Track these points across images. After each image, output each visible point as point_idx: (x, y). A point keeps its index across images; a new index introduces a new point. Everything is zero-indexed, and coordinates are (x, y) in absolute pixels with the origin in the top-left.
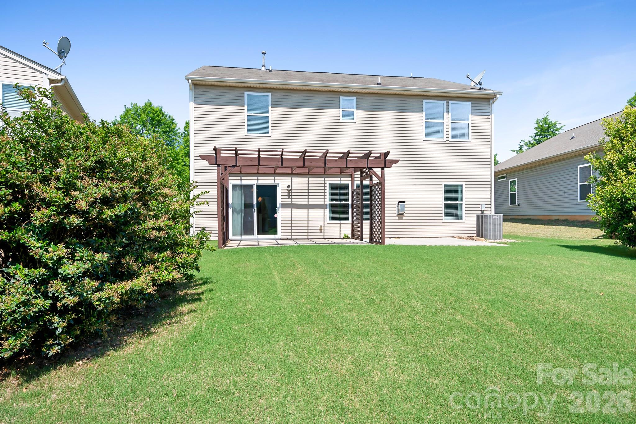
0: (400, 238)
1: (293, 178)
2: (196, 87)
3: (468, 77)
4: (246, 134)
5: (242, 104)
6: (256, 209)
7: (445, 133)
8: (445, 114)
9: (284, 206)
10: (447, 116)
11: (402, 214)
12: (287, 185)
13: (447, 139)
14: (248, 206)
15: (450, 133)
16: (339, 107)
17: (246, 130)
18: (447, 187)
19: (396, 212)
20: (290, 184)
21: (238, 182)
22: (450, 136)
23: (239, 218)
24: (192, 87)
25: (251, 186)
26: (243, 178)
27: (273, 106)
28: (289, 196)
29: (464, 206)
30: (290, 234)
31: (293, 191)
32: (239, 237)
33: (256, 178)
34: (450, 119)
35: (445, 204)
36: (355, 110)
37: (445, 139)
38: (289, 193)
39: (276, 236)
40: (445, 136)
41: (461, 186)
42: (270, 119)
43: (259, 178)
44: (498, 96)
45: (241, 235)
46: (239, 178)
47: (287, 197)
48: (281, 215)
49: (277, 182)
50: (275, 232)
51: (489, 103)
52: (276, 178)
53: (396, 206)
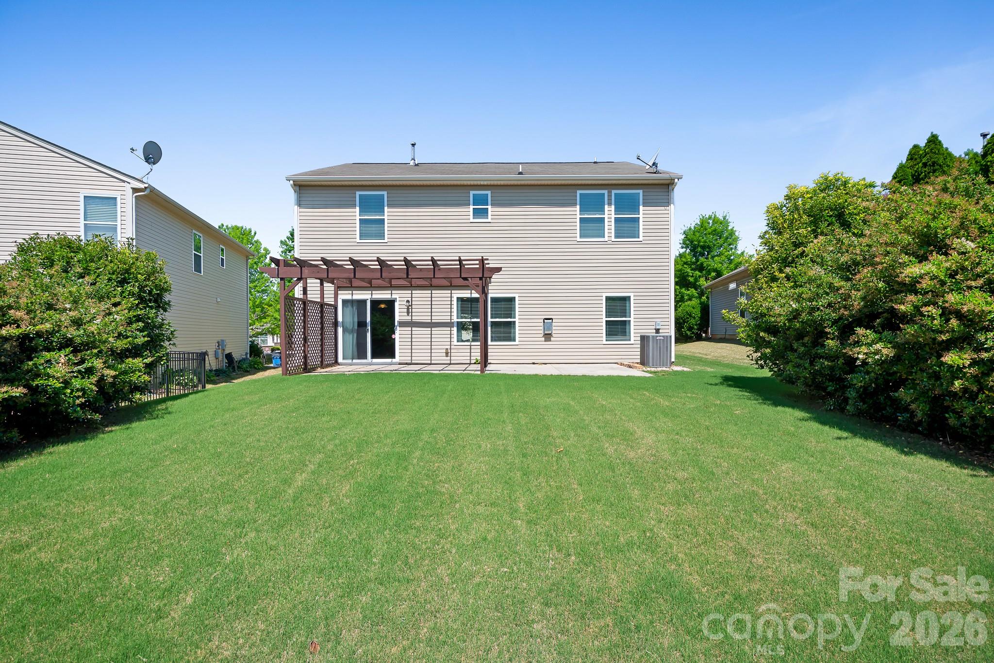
0: (546, 364)
1: (414, 292)
2: (301, 188)
3: (638, 158)
4: (358, 240)
5: (354, 206)
6: (369, 328)
7: (606, 231)
8: (606, 206)
9: (403, 324)
10: (610, 209)
11: (550, 334)
12: (406, 299)
13: (610, 239)
14: (362, 324)
15: (613, 231)
16: (469, 205)
17: (358, 236)
18: (608, 299)
19: (542, 332)
20: (410, 299)
21: (349, 297)
22: (613, 235)
23: (352, 339)
24: (298, 188)
25: (364, 302)
26: (354, 292)
27: (389, 206)
28: (408, 313)
29: (632, 324)
30: (410, 358)
31: (413, 306)
32: (350, 361)
33: (370, 292)
34: (613, 212)
35: (606, 321)
36: (489, 207)
37: (606, 239)
38: (408, 309)
39: (394, 360)
40: (606, 235)
41: (629, 297)
42: (386, 222)
43: (373, 292)
44: (676, 180)
45: (353, 359)
46: (350, 292)
47: (406, 314)
48: (400, 336)
49: (394, 296)
50: (392, 355)
51: (667, 190)
52: (393, 292)
53: (542, 324)
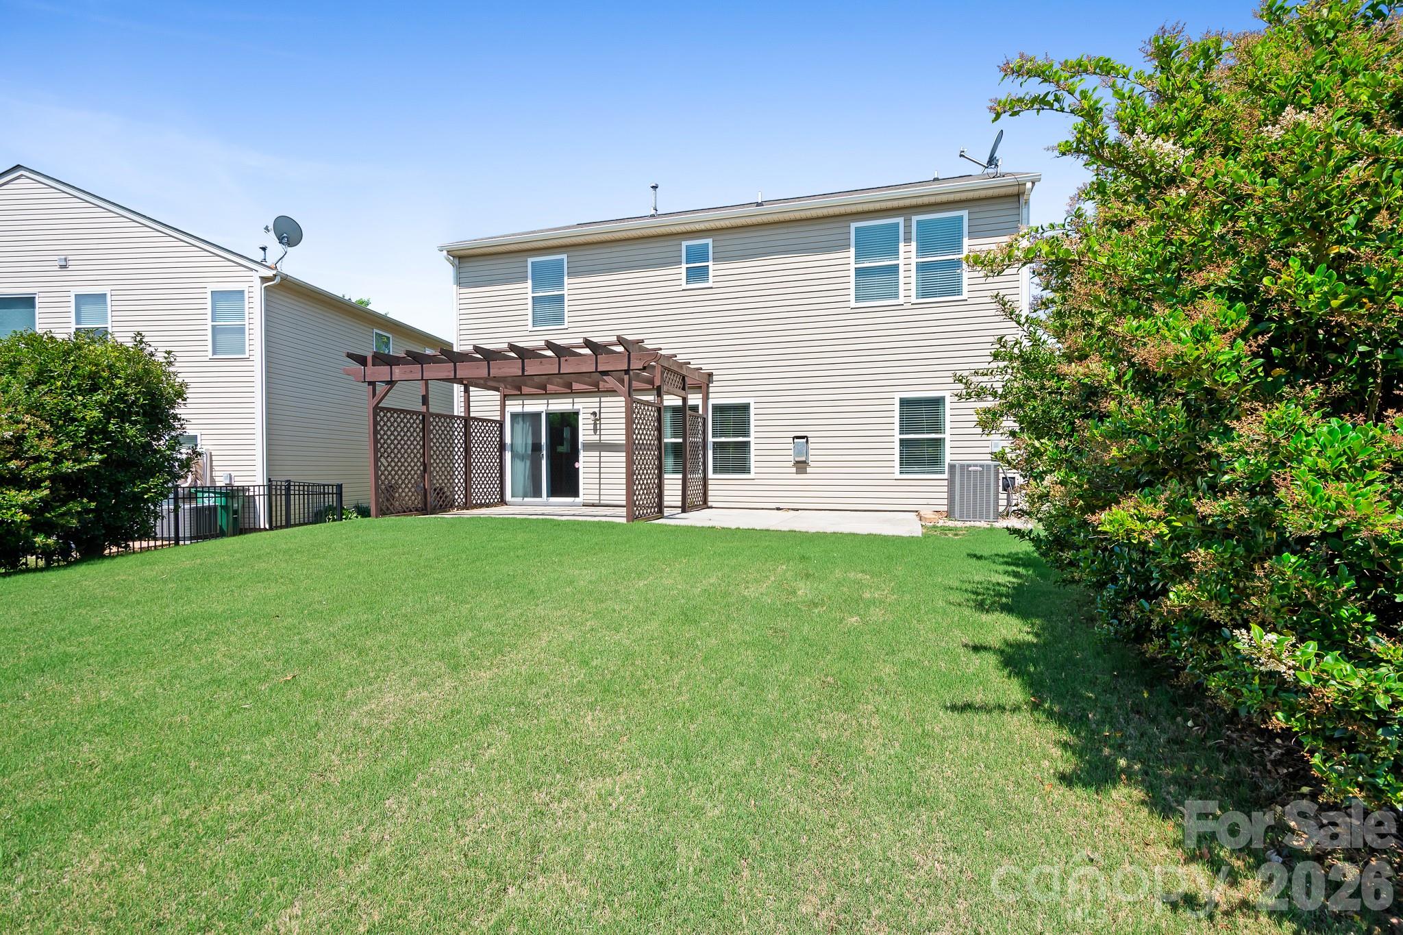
0: (798, 510)
1: (603, 399)
2: (461, 260)
3: (961, 156)
4: (530, 328)
5: (524, 279)
7: (902, 287)
8: (902, 245)
9: (590, 447)
10: (908, 249)
11: (804, 462)
12: (592, 411)
13: (908, 300)
14: (536, 447)
15: (913, 286)
16: (680, 263)
17: (530, 322)
18: (904, 402)
19: (791, 458)
20: (597, 410)
21: (518, 409)
22: (913, 293)
23: (524, 467)
24: (457, 261)
25: (538, 415)
26: (526, 402)
27: (570, 275)
28: (595, 430)
29: (948, 444)
30: (597, 497)
31: (602, 421)
32: (519, 500)
33: (546, 401)
34: (913, 254)
35: (901, 440)
36: (710, 263)
37: (901, 300)
38: (595, 424)
39: (577, 500)
40: (902, 293)
41: (943, 399)
42: (566, 298)
43: (550, 401)
44: (1029, 185)
45: (525, 496)
46: (521, 402)
47: (592, 432)
48: (585, 463)
49: (576, 407)
50: (575, 493)
51: (1015, 205)
52: (576, 400)
53: (791, 446)
